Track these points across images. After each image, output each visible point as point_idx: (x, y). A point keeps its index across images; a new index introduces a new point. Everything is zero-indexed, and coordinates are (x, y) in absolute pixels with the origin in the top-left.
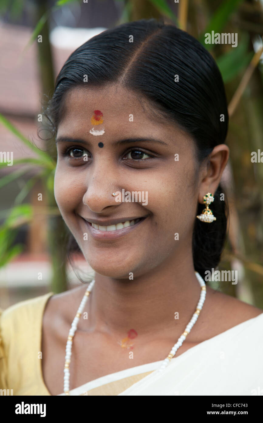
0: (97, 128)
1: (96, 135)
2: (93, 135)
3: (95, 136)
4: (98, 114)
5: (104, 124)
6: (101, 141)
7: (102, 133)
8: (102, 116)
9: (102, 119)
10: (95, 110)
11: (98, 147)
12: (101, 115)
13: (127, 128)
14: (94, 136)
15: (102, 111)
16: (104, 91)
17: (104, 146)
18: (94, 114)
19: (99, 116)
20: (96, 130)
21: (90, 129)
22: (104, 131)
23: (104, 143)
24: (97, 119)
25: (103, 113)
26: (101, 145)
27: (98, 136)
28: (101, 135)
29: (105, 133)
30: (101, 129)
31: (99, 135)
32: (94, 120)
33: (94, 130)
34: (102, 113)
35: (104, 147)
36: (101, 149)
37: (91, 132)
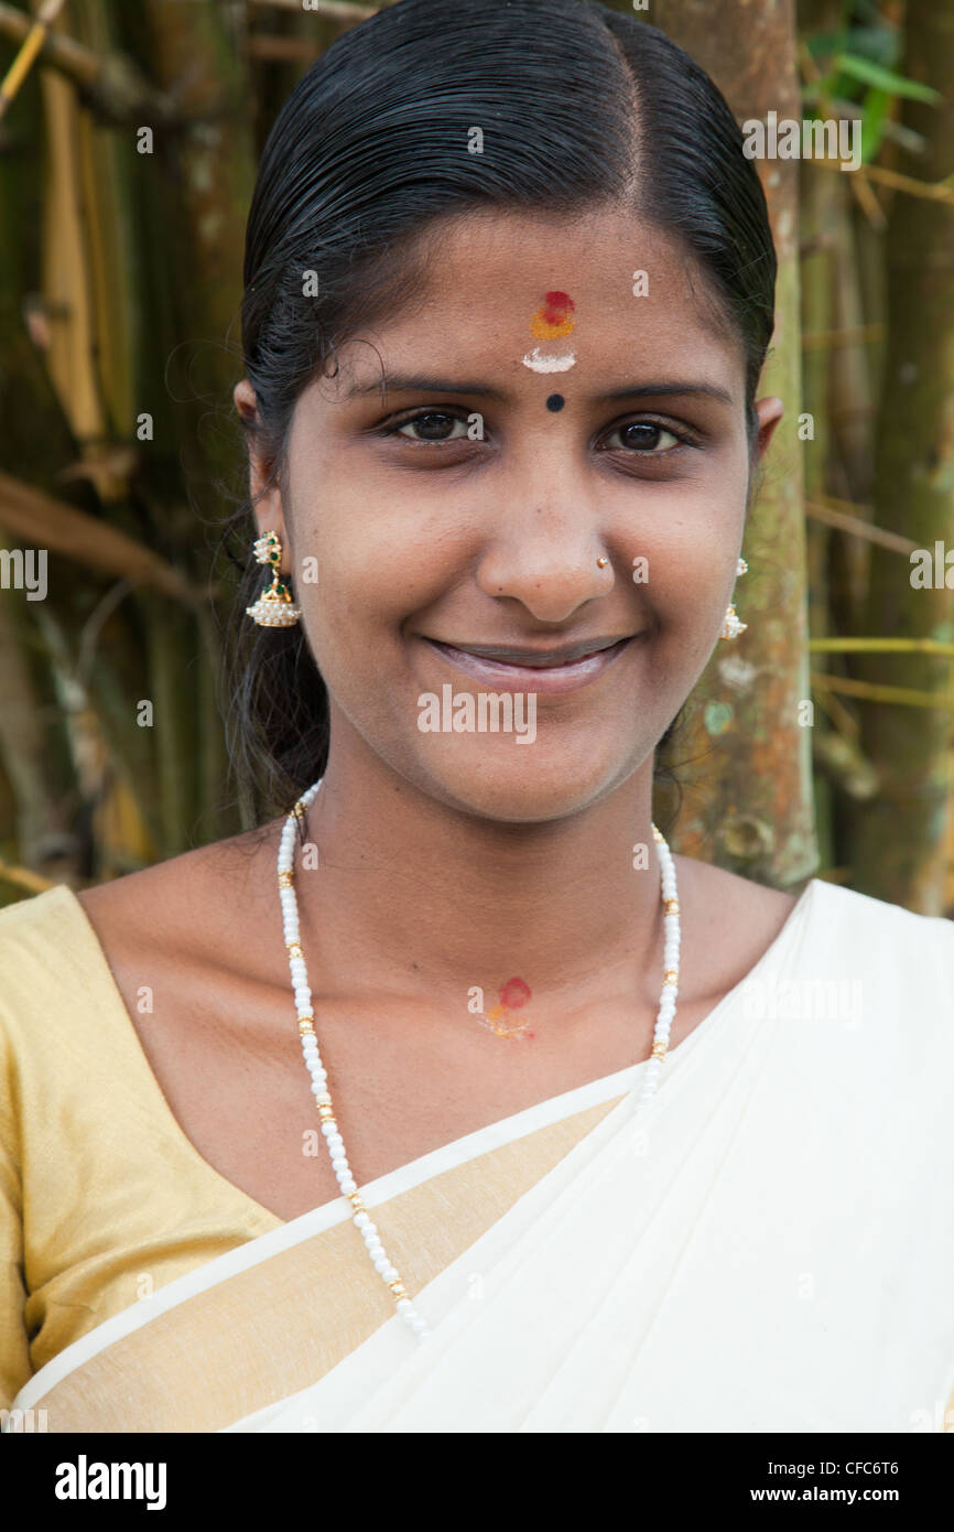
0: (551, 350)
1: (544, 371)
2: (535, 370)
3: (542, 374)
4: (558, 302)
5: (575, 335)
6: (558, 391)
7: (565, 364)
8: (573, 309)
9: (572, 319)
10: (549, 289)
11: (543, 410)
12: (569, 307)
13: (644, 350)
14: (537, 373)
15: (573, 296)
16: (582, 229)
17: (566, 405)
18: (543, 304)
19: (559, 312)
20: (548, 355)
21: (526, 351)
22: (575, 357)
23: (566, 396)
24: (552, 320)
25: (576, 302)
26: (555, 403)
27: (550, 373)
28: (562, 370)
29: (574, 367)
30: (565, 354)
31: (555, 370)
32: (542, 324)
33: (540, 354)
34: (571, 303)
35: (563, 409)
36: (553, 417)
37: (526, 362)
